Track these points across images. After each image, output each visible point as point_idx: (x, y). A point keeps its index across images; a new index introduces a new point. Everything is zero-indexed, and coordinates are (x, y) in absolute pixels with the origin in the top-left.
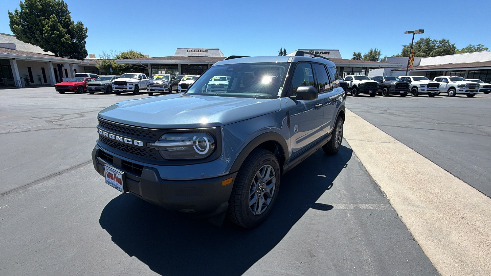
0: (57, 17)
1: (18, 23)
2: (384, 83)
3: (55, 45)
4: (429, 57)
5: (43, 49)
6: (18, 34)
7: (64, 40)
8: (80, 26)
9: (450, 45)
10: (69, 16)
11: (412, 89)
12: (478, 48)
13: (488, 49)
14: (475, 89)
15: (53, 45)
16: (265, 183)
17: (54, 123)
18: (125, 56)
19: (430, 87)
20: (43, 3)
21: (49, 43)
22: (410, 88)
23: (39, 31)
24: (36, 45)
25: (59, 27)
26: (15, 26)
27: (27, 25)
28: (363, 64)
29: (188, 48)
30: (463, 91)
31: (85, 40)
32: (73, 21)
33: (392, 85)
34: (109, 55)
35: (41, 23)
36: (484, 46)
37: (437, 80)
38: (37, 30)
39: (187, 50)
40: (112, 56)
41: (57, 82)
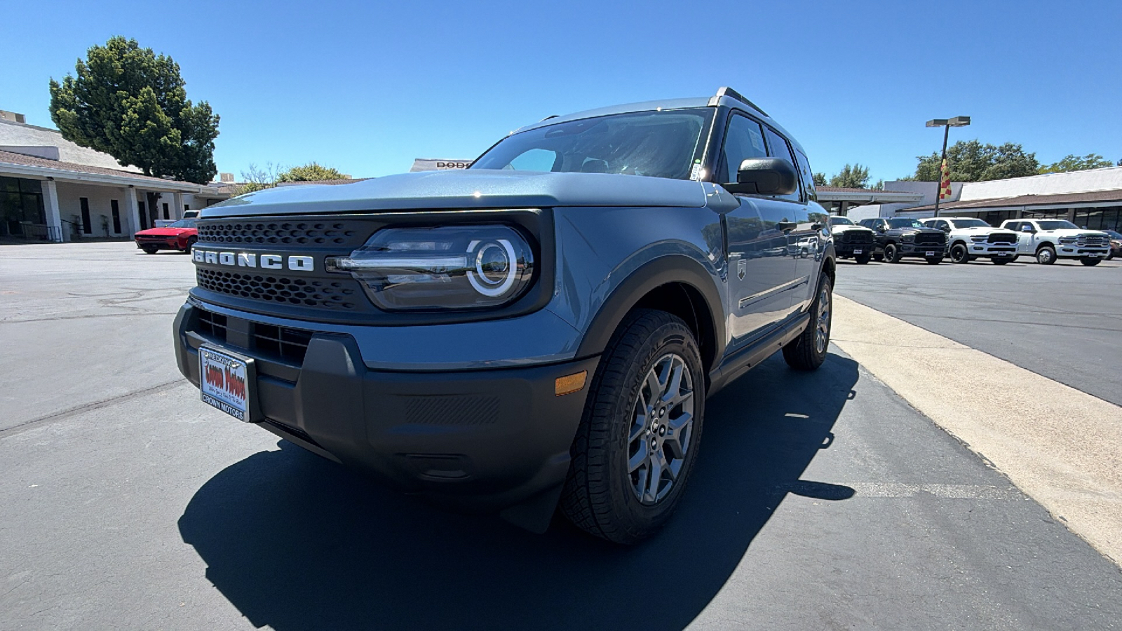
0: (154, 92)
1: (70, 105)
2: (887, 234)
3: (145, 150)
4: (980, 181)
5: (118, 160)
6: (67, 128)
7: (166, 141)
8: (204, 113)
9: (1023, 157)
10: (182, 90)
11: (953, 245)
12: (1088, 162)
13: (1111, 163)
14: (1100, 246)
15: (142, 150)
16: (668, 410)
17: (117, 305)
18: (300, 175)
19: (995, 243)
20: (126, 63)
21: (133, 148)
22: (949, 243)
23: (112, 120)
24: (103, 151)
25: (159, 112)
26: (62, 110)
27: (88, 109)
28: (834, 193)
29: (441, 159)
30: (1071, 250)
31: (212, 141)
32: (189, 101)
33: (906, 237)
34: (263, 172)
35: (120, 105)
36: (1102, 158)
37: (1007, 226)
38: (109, 119)
39: (438, 163)
40: (269, 175)
41: (144, 227)
